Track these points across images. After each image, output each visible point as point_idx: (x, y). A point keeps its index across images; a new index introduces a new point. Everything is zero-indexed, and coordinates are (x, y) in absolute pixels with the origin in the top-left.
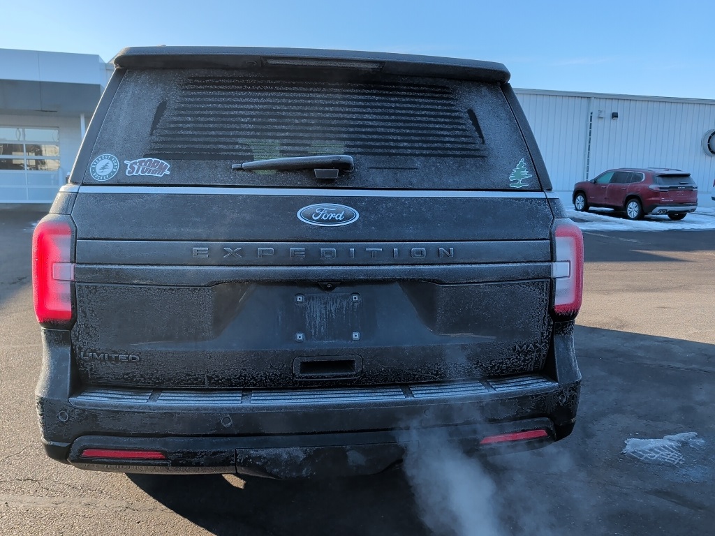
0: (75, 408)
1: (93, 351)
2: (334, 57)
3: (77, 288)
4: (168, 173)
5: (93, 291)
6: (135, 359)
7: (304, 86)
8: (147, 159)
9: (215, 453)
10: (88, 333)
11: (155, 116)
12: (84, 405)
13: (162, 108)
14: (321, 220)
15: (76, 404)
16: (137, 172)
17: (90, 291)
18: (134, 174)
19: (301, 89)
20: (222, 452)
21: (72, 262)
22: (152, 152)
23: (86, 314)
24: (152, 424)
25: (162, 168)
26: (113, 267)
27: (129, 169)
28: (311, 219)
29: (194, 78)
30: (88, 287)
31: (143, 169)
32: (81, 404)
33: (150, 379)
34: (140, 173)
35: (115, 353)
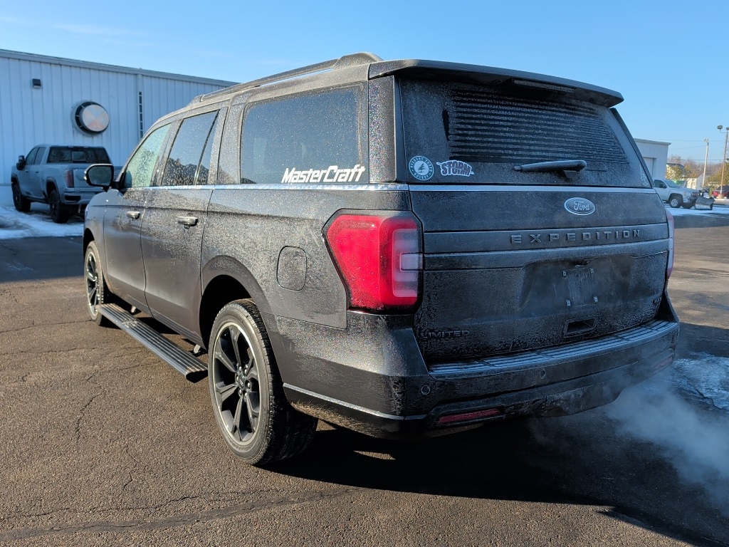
0: (436, 381)
1: (431, 331)
2: (555, 82)
3: (425, 276)
4: (473, 173)
5: (439, 277)
6: (466, 333)
7: (529, 103)
8: (453, 161)
9: (534, 402)
10: (429, 315)
11: (444, 122)
12: (444, 377)
13: (445, 116)
14: (579, 211)
15: (437, 377)
16: (450, 173)
17: (436, 278)
18: (448, 174)
19: (524, 105)
20: (538, 400)
21: (419, 253)
22: (454, 155)
23: (430, 298)
24: (496, 385)
25: (467, 170)
26: (455, 255)
27: (442, 170)
28: (573, 210)
29: (457, 91)
30: (435, 274)
31: (453, 170)
32: (441, 377)
33: (473, 349)
34: (452, 173)
35: (451, 330)
